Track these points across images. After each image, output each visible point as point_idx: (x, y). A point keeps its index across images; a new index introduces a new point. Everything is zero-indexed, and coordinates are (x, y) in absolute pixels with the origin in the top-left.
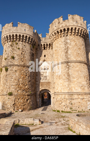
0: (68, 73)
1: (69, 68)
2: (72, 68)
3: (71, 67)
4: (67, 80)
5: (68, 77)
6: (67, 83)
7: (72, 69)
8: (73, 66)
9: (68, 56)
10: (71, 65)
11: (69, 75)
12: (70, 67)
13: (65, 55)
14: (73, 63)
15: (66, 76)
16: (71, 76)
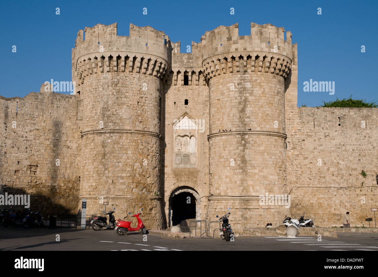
0: (243, 157)
1: (245, 145)
2: (253, 145)
3: (250, 143)
4: (241, 171)
5: (241, 165)
6: (240, 177)
7: (252, 148)
8: (253, 142)
9: (246, 120)
10: (251, 139)
11: (244, 161)
12: (247, 145)
13: (238, 115)
14: (254, 136)
15: (239, 162)
16: (248, 162)
